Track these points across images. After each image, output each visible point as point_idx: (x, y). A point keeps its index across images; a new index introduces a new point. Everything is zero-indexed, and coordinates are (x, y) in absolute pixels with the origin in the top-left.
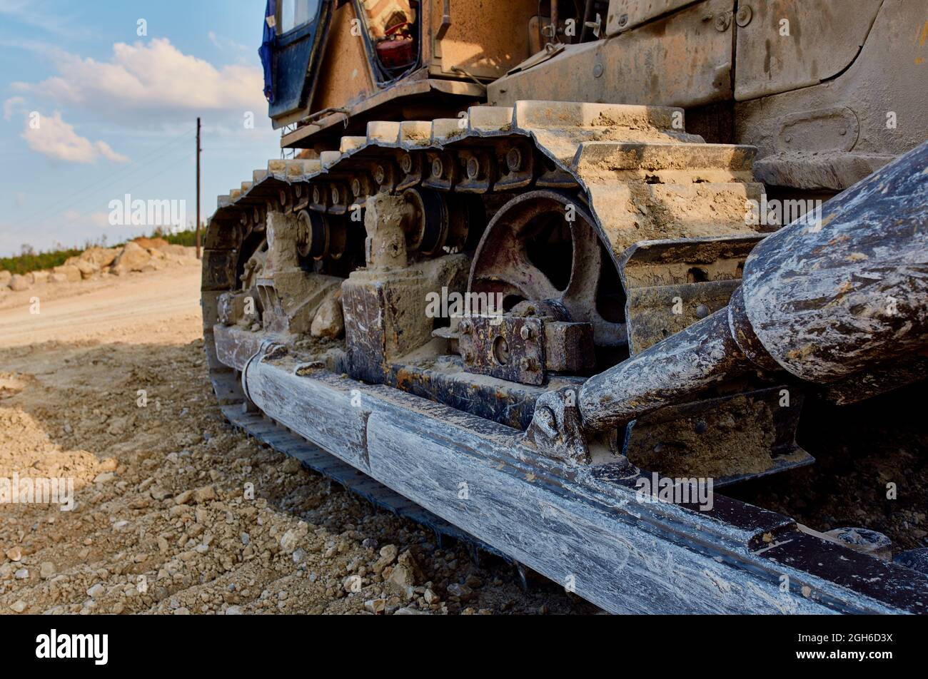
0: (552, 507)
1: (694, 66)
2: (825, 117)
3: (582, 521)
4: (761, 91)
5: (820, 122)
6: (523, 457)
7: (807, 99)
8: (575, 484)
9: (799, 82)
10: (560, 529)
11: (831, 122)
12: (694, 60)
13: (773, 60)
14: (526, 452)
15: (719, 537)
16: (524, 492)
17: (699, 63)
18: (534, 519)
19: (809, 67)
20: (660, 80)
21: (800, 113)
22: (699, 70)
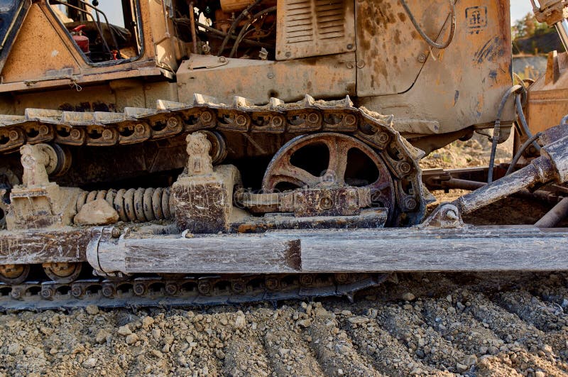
0: (457, 244)
1: (333, 80)
2: (400, 106)
3: (476, 243)
4: (371, 94)
5: (398, 108)
6: (430, 232)
7: (392, 99)
8: (464, 234)
9: (388, 93)
10: (463, 249)
11: (402, 109)
12: (334, 78)
13: (375, 83)
14: (431, 230)
15: (531, 232)
16: (440, 243)
17: (336, 80)
18: (449, 251)
19: (392, 88)
20: (313, 84)
21: (390, 104)
22: (336, 82)
